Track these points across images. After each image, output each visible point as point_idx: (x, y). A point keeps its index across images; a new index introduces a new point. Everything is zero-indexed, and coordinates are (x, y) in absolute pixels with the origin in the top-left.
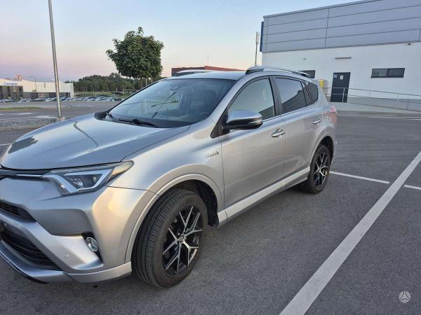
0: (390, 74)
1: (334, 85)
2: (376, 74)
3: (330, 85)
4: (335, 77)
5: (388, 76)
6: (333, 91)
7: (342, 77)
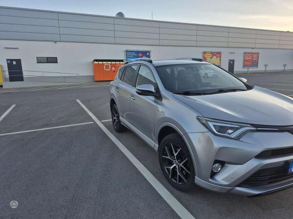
0: (49, 61)
1: (9, 69)
2: (40, 61)
3: (6, 68)
4: (9, 62)
5: (48, 62)
6: (10, 73)
7: (14, 63)
